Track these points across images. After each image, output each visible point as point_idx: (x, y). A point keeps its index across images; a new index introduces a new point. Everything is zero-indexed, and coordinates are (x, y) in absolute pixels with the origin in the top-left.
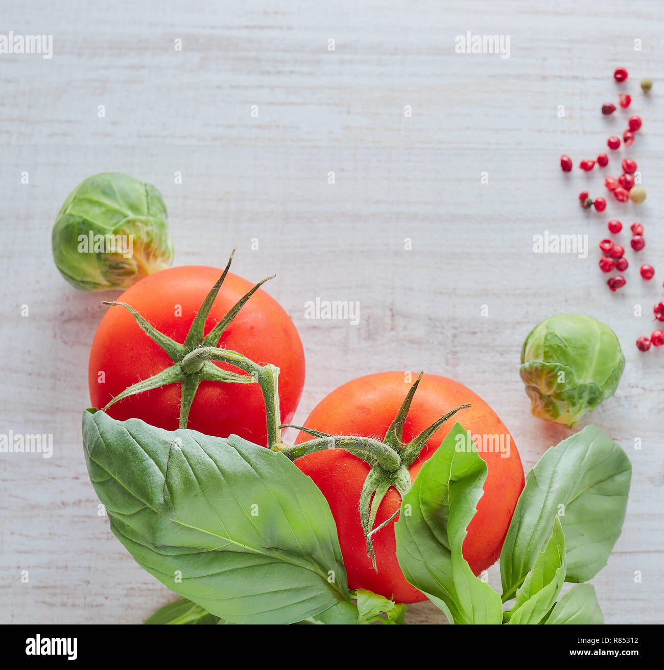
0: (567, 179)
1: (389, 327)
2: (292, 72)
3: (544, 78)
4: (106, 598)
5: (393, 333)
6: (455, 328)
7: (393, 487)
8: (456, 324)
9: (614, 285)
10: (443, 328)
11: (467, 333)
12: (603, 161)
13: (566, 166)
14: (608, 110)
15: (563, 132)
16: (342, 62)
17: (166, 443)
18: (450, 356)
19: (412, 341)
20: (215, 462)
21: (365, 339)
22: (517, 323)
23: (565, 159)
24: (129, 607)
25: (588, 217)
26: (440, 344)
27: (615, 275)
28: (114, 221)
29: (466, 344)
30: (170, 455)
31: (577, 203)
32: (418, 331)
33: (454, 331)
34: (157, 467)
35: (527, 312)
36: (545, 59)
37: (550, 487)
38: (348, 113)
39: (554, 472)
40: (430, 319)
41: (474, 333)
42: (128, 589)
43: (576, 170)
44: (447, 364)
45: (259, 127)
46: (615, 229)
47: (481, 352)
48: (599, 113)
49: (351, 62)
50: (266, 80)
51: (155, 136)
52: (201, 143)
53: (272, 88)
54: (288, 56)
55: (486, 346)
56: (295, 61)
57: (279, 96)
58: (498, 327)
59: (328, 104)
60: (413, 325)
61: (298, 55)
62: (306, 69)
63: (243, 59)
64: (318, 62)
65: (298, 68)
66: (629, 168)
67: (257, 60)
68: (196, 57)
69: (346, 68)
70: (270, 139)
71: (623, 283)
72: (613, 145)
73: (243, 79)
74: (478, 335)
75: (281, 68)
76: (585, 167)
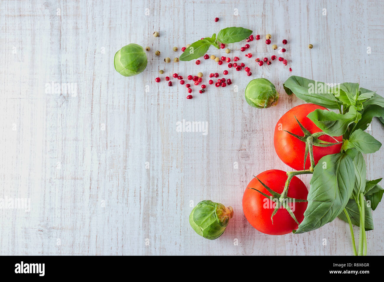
0: (194, 97)
1: (245, 151)
2: (157, 186)
3: (158, 104)
4: (333, 232)
5: (247, 150)
6: (245, 131)
7: (318, 138)
9: (230, 83)
10: (245, 134)
11: (246, 127)
12: (189, 86)
13: (190, 97)
14: (171, 84)
15: (178, 98)
17: (313, 203)
18: (254, 132)
19: (249, 144)
20: (319, 187)
21: (249, 158)
22: (243, 112)
23: (188, 97)
24: (335, 225)
25: (207, 91)
26: (250, 135)
27: (226, 82)
29: (250, 128)
31: (202, 94)
32: (246, 142)
33: (246, 131)
34: (321, 205)
35: (239, 109)
36: (152, 104)
37: (310, 96)
38: (172, 167)
39: (304, 95)
40: (242, 138)
41: (246, 125)
42: (330, 226)
43: (192, 94)
44: (257, 133)
46: (211, 82)
47: (252, 123)
48: (171, 87)
49: (153, 167)
50: (160, 194)
51: (181, 230)
52: (183, 214)
53: (163, 192)
54: (151, 188)
55: (250, 121)
56: (153, 185)
57: (165, 190)
58: (244, 118)
59: (169, 174)
60: (244, 144)
61: (151, 185)
62: (156, 181)
63: (152, 202)
64: (153, 177)
65: (156, 184)
66: (190, 78)
67: (152, 198)
68: (151, 218)
69: (155, 168)
70: (181, 192)
71: (230, 80)
72: (183, 83)
73: (160, 202)
74: (247, 124)
75: (156, 190)
76: (190, 91)
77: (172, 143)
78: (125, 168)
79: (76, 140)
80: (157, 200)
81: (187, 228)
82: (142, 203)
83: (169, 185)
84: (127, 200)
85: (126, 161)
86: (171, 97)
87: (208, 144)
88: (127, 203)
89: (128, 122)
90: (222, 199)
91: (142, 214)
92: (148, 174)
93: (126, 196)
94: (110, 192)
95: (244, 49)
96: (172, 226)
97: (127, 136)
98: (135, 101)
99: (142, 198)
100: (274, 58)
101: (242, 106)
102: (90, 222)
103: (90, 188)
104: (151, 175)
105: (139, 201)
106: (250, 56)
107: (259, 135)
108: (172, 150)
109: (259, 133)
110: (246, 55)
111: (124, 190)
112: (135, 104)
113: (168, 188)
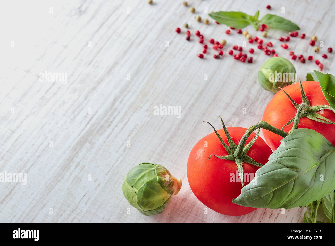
2: (114, 118)
3: (165, 51)
7: (317, 112)
8: (240, 108)
9: (251, 61)
10: (239, 112)
12: (206, 47)
13: (201, 56)
14: (188, 39)
15: (188, 53)
16: (121, 102)
18: (251, 114)
22: (249, 92)
23: (199, 55)
25: (222, 59)
27: (247, 60)
28: (153, 174)
30: (279, 163)
31: (216, 60)
32: (236, 119)
35: (247, 88)
36: (159, 48)
38: (141, 108)
40: (234, 114)
43: (204, 54)
45: (129, 136)
46: (231, 53)
47: (254, 105)
48: (187, 42)
49: (122, 100)
50: (112, 127)
51: (110, 170)
52: (123, 156)
53: (116, 126)
54: (107, 117)
55: (252, 103)
56: (111, 115)
57: (121, 125)
58: (247, 97)
59: (134, 112)
60: (233, 120)
61: (109, 114)
62: (116, 114)
63: (99, 130)
64: (116, 109)
65: (114, 116)
66: (212, 42)
67: (102, 126)
68: (87, 145)
69: (124, 102)
70: (136, 135)
71: (251, 58)
72: (202, 42)
73: (106, 134)
74: (247, 104)
75: (110, 121)
76: (205, 52)
77: (156, 88)
78: (94, 89)
79: (66, 47)
80: (105, 131)
81: (118, 172)
82: (88, 126)
83: (127, 122)
84: (75, 117)
85: (99, 83)
86: (182, 50)
87: (193, 105)
88: (72, 120)
89: (125, 52)
90: (175, 161)
91: (80, 136)
92: (113, 104)
93: (76, 113)
94: (64, 103)
95: (282, 40)
96: (103, 162)
97: (116, 63)
98: (144, 39)
99: (91, 122)
100: (311, 58)
101: (252, 86)
102: (25, 119)
103: (47, 91)
104: (115, 106)
105: (86, 123)
106: (286, 47)
107: (255, 119)
108: (153, 93)
109: (256, 117)
110: (282, 46)
111: (78, 107)
112: (142, 41)
113: (125, 125)
